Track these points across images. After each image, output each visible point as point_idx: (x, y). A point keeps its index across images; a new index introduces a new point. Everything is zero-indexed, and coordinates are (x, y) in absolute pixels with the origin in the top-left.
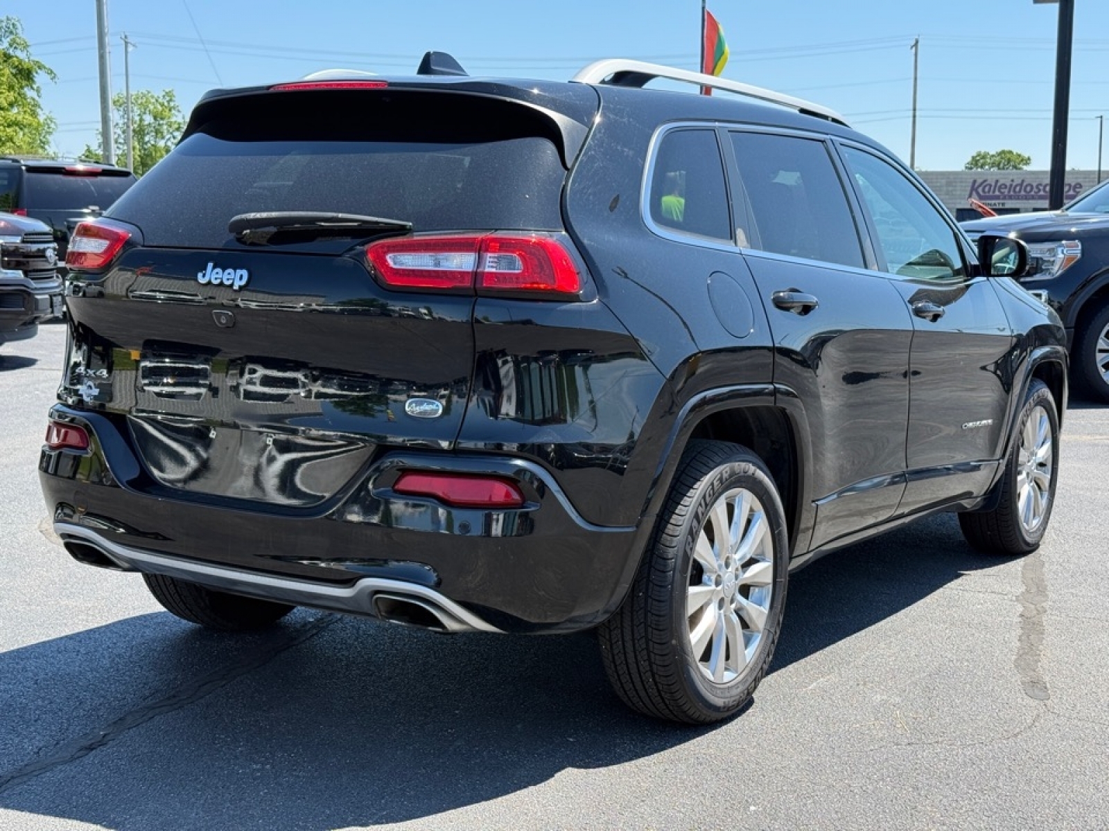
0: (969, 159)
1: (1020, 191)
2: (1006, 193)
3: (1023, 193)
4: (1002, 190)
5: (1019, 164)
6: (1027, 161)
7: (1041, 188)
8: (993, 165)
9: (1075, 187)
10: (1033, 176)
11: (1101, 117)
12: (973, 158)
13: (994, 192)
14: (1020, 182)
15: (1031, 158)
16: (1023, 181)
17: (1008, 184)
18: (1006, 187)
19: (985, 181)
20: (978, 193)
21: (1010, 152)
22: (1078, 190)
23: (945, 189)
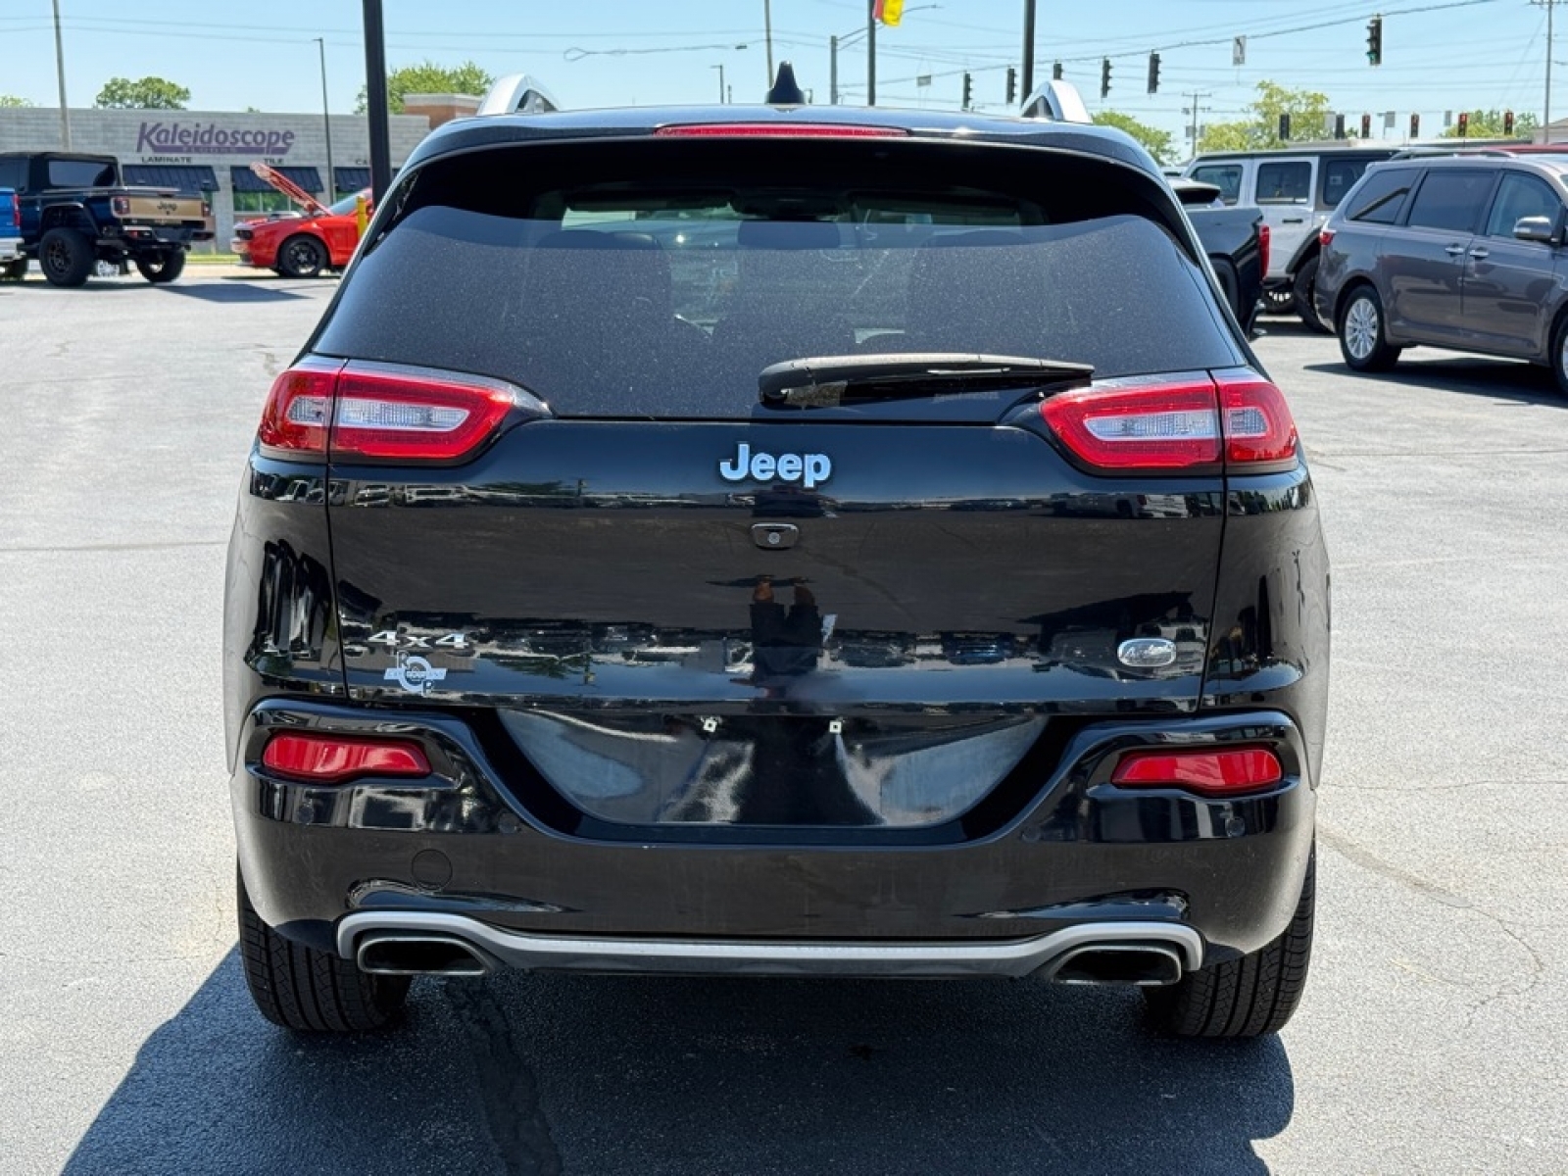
0: (102, 89)
1: (210, 141)
2: (191, 144)
3: (214, 144)
4: (186, 139)
5: (174, 97)
6: (184, 94)
7: (239, 137)
8: (138, 98)
9: (285, 137)
10: (226, 119)
11: (321, 40)
12: (107, 87)
13: (173, 141)
14: (208, 127)
15: (190, 89)
16: (212, 127)
17: (192, 131)
18: (189, 134)
19: (158, 125)
20: (151, 143)
21: (160, 81)
22: (289, 141)
23: (101, 135)
